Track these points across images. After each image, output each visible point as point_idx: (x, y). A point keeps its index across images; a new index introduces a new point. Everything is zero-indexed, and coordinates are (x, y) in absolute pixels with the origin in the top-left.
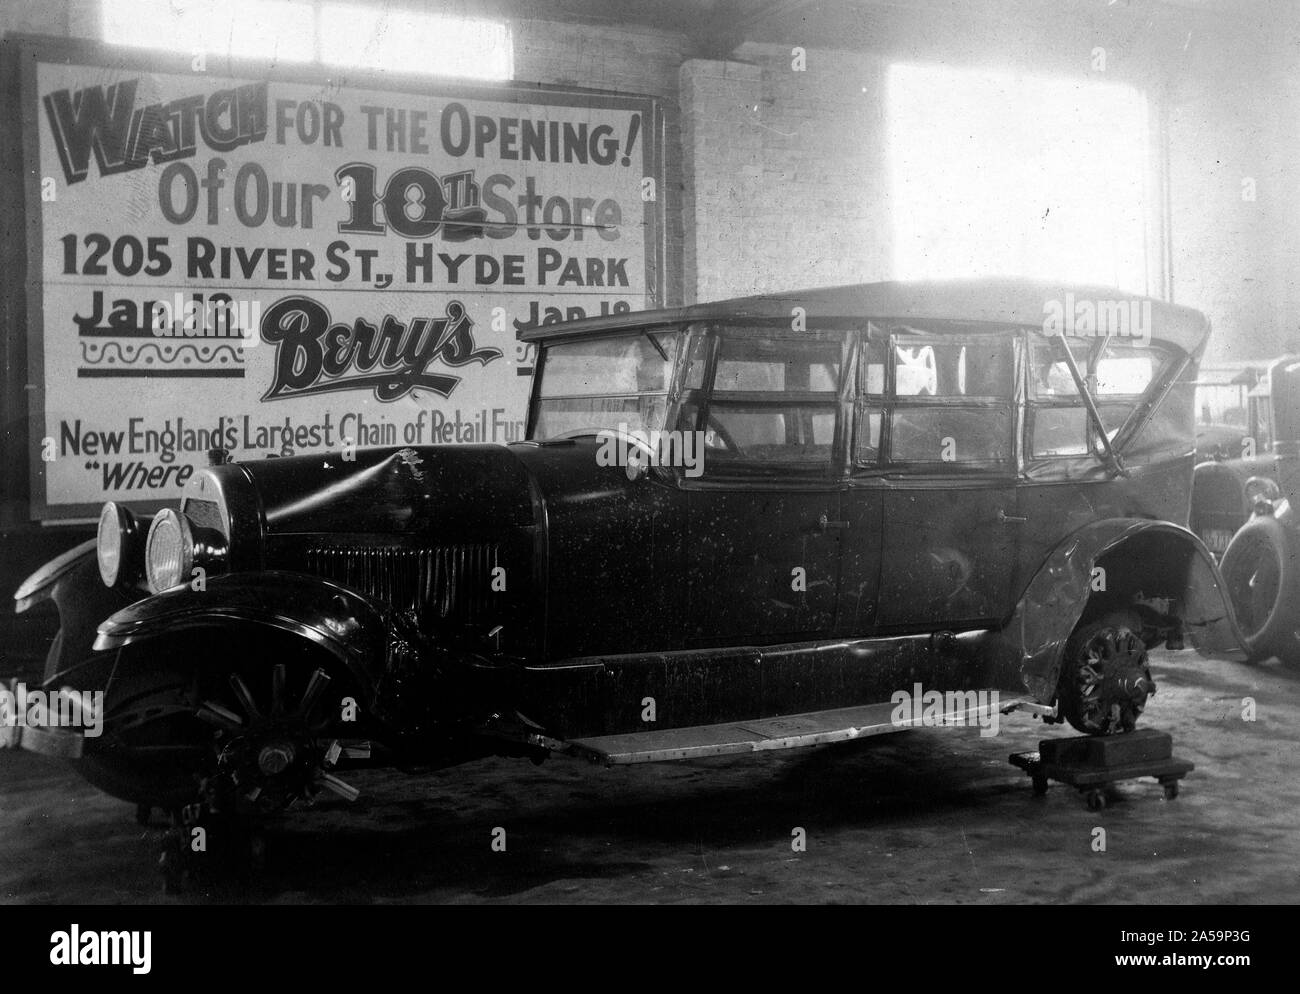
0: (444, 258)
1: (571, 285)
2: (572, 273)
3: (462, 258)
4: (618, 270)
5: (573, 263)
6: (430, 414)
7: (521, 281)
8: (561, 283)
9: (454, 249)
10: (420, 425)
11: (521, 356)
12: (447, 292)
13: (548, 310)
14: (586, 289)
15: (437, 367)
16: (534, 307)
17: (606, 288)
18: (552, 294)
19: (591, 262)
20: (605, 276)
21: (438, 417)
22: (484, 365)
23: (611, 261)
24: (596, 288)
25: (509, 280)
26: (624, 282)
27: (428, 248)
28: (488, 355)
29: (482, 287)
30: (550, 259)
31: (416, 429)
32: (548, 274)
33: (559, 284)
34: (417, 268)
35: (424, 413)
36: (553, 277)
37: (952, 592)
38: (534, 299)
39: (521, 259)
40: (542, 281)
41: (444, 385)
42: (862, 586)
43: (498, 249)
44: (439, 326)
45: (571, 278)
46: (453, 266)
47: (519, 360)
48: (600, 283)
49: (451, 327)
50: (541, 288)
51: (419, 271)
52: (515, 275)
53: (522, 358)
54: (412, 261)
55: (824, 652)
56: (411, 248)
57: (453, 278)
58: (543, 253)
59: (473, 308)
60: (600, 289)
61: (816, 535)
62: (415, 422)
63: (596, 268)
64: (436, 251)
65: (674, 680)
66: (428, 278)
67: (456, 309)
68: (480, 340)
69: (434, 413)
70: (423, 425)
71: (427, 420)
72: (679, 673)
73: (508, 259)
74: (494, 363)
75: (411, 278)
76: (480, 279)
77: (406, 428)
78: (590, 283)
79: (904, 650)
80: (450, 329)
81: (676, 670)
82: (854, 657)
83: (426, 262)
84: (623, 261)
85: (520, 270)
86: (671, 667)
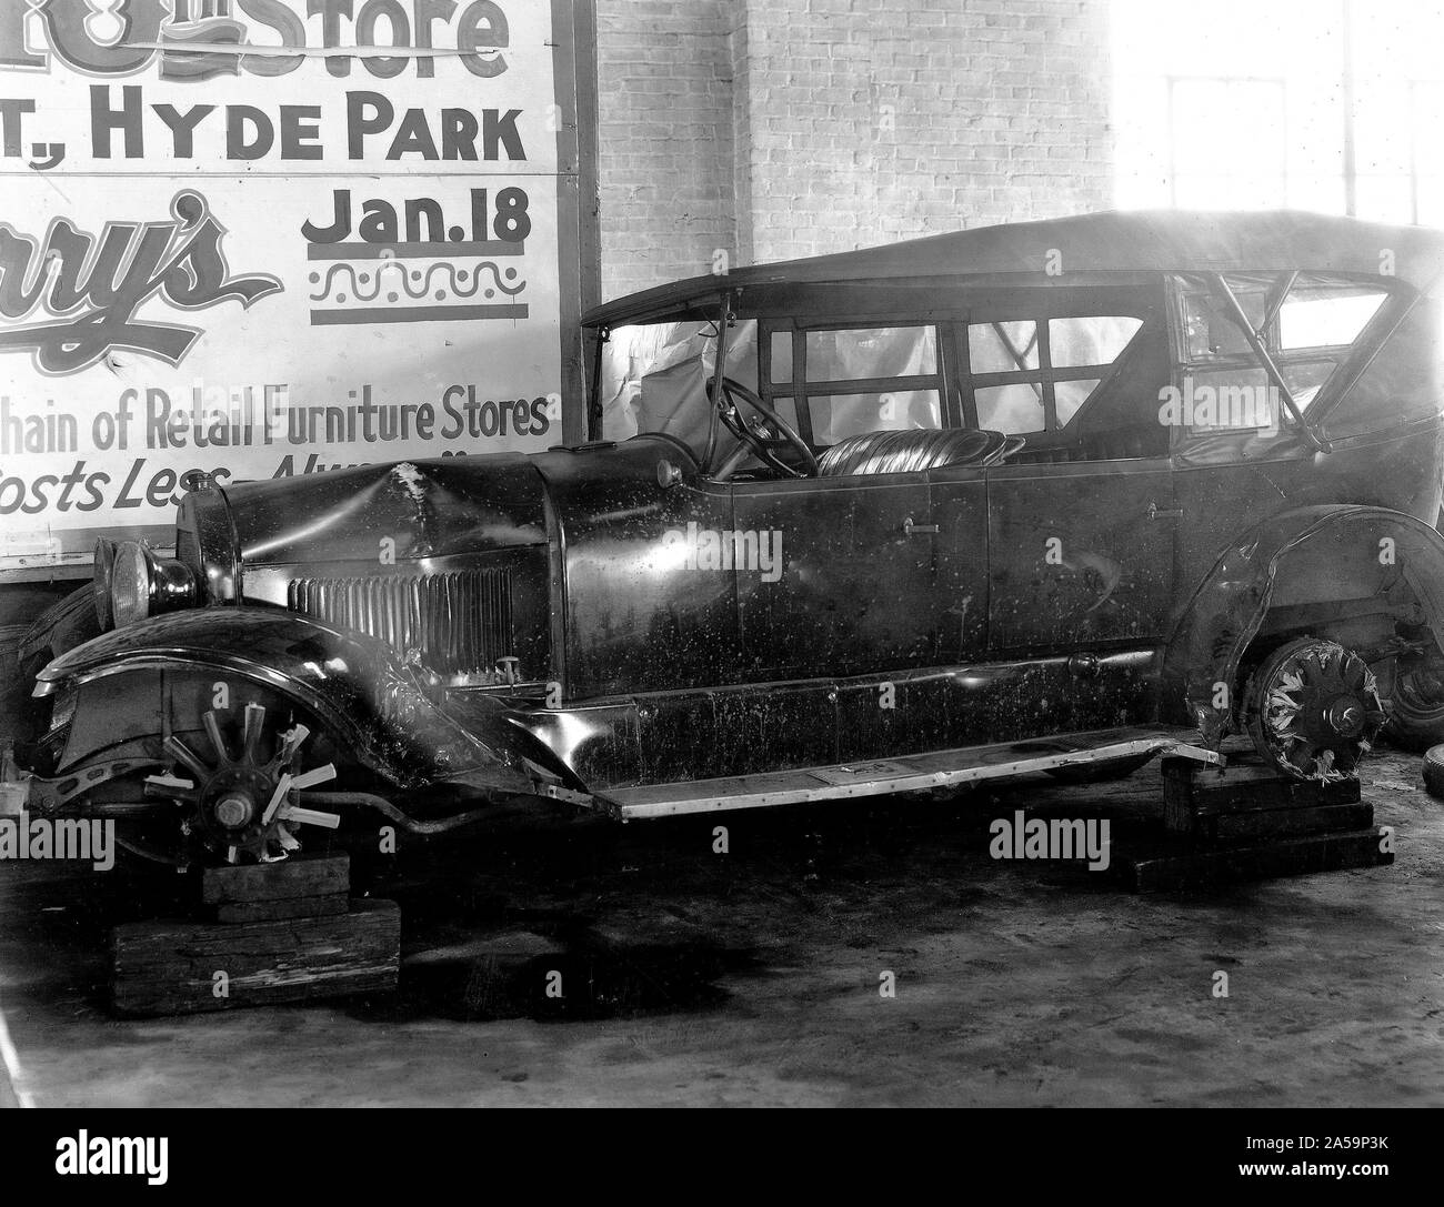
0: (165, 112)
1: (413, 159)
2: (413, 138)
3: (201, 112)
4: (504, 132)
5: (416, 118)
6: (143, 397)
7: (316, 153)
8: (394, 154)
9: (183, 96)
10: (124, 416)
11: (319, 288)
12: (173, 176)
13: (367, 206)
14: (442, 165)
15: (155, 310)
16: (342, 199)
17: (482, 164)
18: (375, 176)
19: (450, 116)
20: (479, 143)
21: (158, 401)
22: (246, 306)
23: (490, 115)
24: (459, 164)
25: (291, 151)
26: (517, 153)
27: (133, 95)
28: (253, 289)
29: (238, 165)
30: (370, 113)
31: (116, 423)
32: (367, 139)
33: (389, 157)
34: (113, 131)
35: (132, 393)
36: (376, 144)
37: (1090, 605)
38: (341, 185)
39: (314, 112)
40: (356, 151)
41: (172, 344)
42: (965, 601)
43: (270, 95)
44: (156, 236)
45: (413, 147)
46: (182, 127)
47: (313, 297)
48: (470, 155)
49: (180, 239)
50: (355, 165)
51: (117, 136)
52: (303, 142)
53: (320, 292)
54: (103, 119)
55: (921, 683)
56: (99, 95)
57: (183, 148)
58: (356, 100)
59: (222, 203)
60: (468, 165)
61: (899, 542)
62: (114, 410)
63: (460, 126)
64: (147, 101)
65: (724, 720)
66: (134, 149)
67: (189, 206)
68: (238, 260)
69: (152, 393)
70: (130, 416)
71: (137, 407)
72: (729, 712)
73: (290, 113)
74: (267, 303)
75: (101, 149)
76: (236, 149)
77: (97, 420)
78: (449, 155)
79: (1031, 678)
80: (179, 242)
81: (726, 707)
82: (962, 688)
83: (130, 119)
84: (513, 114)
85: (313, 132)
86: (720, 706)
